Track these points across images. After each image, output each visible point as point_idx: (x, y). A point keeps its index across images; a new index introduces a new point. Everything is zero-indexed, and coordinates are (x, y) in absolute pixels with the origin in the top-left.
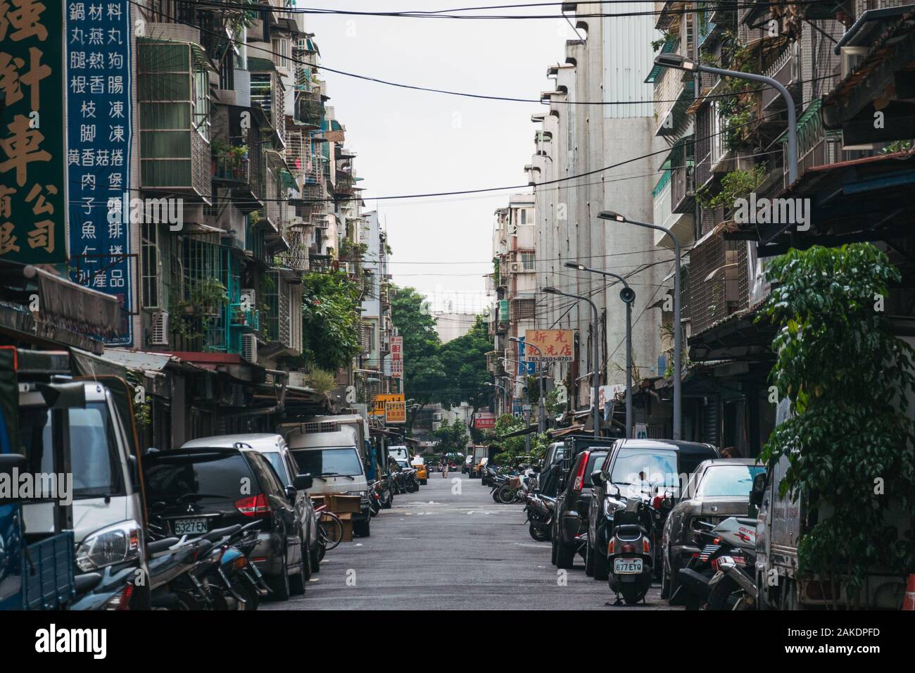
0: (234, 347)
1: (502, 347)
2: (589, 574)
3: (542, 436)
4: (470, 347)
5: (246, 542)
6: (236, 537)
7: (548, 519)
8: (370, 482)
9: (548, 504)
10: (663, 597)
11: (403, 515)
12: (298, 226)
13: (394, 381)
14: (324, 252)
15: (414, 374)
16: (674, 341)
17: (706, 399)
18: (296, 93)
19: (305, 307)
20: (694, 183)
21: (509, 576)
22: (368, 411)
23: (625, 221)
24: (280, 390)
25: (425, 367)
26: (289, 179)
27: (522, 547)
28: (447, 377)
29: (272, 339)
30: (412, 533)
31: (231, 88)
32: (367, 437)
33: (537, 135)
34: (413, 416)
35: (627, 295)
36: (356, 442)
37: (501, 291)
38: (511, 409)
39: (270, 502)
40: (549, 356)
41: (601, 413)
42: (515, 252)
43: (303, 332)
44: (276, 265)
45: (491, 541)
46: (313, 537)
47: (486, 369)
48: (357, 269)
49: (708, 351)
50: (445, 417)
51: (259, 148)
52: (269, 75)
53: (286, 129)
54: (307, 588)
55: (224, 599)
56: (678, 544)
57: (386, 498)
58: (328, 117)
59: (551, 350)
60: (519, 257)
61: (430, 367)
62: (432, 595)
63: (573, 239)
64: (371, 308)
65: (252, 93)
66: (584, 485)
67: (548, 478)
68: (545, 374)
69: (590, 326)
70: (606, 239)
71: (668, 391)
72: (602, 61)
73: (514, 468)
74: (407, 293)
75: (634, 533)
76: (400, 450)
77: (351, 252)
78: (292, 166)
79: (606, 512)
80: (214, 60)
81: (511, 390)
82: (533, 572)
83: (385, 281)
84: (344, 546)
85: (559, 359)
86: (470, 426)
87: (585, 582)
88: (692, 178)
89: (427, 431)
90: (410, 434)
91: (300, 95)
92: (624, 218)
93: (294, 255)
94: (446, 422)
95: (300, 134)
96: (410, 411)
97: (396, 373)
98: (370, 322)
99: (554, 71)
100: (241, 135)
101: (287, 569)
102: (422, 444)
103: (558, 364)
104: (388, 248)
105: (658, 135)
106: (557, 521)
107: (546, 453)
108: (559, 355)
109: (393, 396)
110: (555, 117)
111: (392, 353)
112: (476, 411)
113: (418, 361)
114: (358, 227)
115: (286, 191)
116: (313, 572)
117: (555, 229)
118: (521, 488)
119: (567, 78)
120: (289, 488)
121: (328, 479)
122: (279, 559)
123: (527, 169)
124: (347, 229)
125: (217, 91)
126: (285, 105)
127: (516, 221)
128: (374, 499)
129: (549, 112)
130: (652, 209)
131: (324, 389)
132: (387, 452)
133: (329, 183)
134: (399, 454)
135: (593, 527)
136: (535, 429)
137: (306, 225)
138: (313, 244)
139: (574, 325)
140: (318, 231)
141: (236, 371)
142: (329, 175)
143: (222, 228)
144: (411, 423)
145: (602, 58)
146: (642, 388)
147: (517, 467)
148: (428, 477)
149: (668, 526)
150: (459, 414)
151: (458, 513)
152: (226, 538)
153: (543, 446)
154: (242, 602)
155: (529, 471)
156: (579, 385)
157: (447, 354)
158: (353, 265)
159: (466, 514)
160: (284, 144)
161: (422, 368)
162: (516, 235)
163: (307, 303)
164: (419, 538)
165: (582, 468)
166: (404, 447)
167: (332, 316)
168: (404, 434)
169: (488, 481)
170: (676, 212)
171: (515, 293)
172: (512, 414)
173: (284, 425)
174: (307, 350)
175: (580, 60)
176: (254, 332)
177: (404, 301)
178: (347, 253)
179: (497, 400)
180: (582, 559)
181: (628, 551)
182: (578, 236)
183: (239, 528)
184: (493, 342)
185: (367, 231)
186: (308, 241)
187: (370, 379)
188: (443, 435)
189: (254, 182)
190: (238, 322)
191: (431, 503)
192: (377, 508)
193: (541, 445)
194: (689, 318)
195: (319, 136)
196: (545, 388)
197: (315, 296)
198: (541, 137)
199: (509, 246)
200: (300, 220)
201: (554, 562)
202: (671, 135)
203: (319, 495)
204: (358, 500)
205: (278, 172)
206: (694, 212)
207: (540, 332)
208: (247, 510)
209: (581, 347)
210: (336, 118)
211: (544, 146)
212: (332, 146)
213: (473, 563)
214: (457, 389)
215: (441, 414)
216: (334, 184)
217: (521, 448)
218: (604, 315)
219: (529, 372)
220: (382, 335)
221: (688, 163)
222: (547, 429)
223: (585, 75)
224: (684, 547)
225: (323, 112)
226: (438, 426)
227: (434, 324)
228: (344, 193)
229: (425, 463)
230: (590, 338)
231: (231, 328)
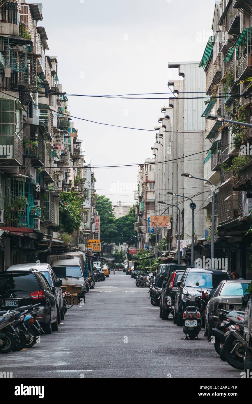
0: (31, 224)
1: (140, 221)
2: (175, 323)
3: (156, 259)
4: (128, 220)
5: (34, 312)
6: (30, 310)
7: (158, 297)
8: (85, 278)
9: (159, 291)
10: (205, 335)
11: (99, 292)
12: (58, 172)
13: (96, 234)
14: (68, 182)
15: (104, 231)
16: (211, 223)
17: (224, 249)
18: (58, 117)
19: (60, 206)
20: (221, 159)
21: (143, 323)
22: (85, 247)
23: (192, 177)
24: (49, 242)
25: (109, 228)
26: (55, 153)
27: (147, 309)
28: (118, 232)
29: (47, 220)
30: (102, 301)
31: (32, 117)
32: (85, 260)
33: (157, 135)
34: (103, 249)
35: (193, 206)
36: (80, 264)
37: (141, 198)
38: (144, 247)
39: (44, 293)
40: (160, 226)
41: (181, 252)
42: (147, 182)
43: (59, 216)
44: (48, 190)
45: (135, 306)
46: (62, 305)
47: (134, 229)
48: (82, 189)
49: (225, 232)
50: (117, 249)
51: (43, 142)
52: (47, 111)
53: (54, 132)
54: (59, 328)
55: (25, 336)
56: (212, 315)
57: (92, 284)
58: (71, 127)
59: (161, 224)
60: (148, 184)
61: (111, 228)
62: (110, 333)
63: (171, 179)
64: (87, 204)
65: (40, 118)
66: (174, 286)
67: (159, 280)
68: (158, 233)
69: (177, 215)
70: (184, 180)
71: (209, 246)
72: (184, 107)
73: (145, 272)
74: (102, 197)
75: (194, 310)
76: (98, 263)
77: (79, 182)
78: (56, 147)
79: (182, 298)
80: (24, 106)
81: (144, 239)
82: (152, 321)
83: (93, 193)
84: (75, 307)
85: (164, 228)
86: (127, 253)
87: (173, 327)
88: (220, 157)
89: (109, 254)
90: (102, 256)
91: (60, 118)
92: (192, 176)
93: (56, 184)
94: (117, 251)
95: (59, 134)
96: (102, 246)
97: (97, 231)
98: (86, 210)
99: (164, 109)
100: (35, 136)
101: (51, 321)
102: (107, 259)
103: (164, 229)
104: (95, 179)
105: (206, 138)
106: (162, 300)
107: (158, 268)
108: (164, 226)
109: (96, 240)
110: (164, 128)
111: (95, 222)
112: (129, 246)
113: (106, 225)
114: (82, 171)
115: (53, 158)
116: (61, 319)
117: (163, 174)
118: (148, 281)
119: (169, 112)
120: (52, 287)
121: (68, 279)
122: (48, 316)
123: (152, 149)
124: (78, 172)
125: (26, 118)
126: (53, 123)
127: (147, 170)
128: (87, 286)
129: (162, 126)
130: (203, 168)
131: (67, 242)
132: (92, 265)
133: (71, 154)
134: (98, 265)
135: (177, 304)
136: (154, 256)
137: (61, 172)
138: (64, 179)
139: (170, 214)
140: (66, 173)
141: (31, 235)
142: (71, 151)
143: (27, 176)
144: (103, 251)
145: (184, 105)
146: (198, 244)
147: (146, 272)
148: (109, 274)
149: (208, 305)
150: (122, 248)
151: (121, 292)
152: (26, 311)
153: (157, 264)
154: (32, 337)
155: (151, 275)
156: (172, 239)
157: (118, 223)
158: (80, 187)
159: (125, 292)
160: (53, 139)
161: (107, 228)
162: (147, 175)
163: (61, 204)
164: (105, 303)
165: (173, 278)
166: (100, 262)
167: (71, 210)
168: (100, 256)
169: (134, 276)
170: (214, 170)
171: (146, 199)
172: (144, 249)
173: (50, 256)
174: (61, 224)
175: (175, 106)
176: (39, 217)
177: (101, 201)
178: (78, 182)
179: (138, 243)
180: (172, 315)
181: (191, 317)
182: (173, 178)
183: (32, 306)
184: (137, 218)
185: (86, 173)
186: (62, 178)
187: (86, 233)
188: (115, 256)
189: (40, 156)
190: (33, 214)
191: (110, 286)
192: (88, 289)
193: (156, 264)
194: (218, 215)
195: (67, 135)
196: (158, 239)
197: (64, 202)
198: (158, 136)
199: (144, 180)
200: (58, 169)
201: (160, 317)
202: (212, 138)
203: (65, 285)
204: (80, 288)
205: (50, 151)
206: (221, 171)
207: (156, 217)
208: (35, 297)
209: (173, 223)
210: (74, 127)
211: (159, 140)
212: (72, 138)
213: (128, 316)
214: (122, 238)
215: (115, 247)
216: (73, 154)
217: (147, 264)
218: (183, 211)
219: (152, 232)
220: (91, 215)
221: (218, 151)
222: (159, 256)
223: (177, 112)
224: (214, 316)
225: (69, 125)
226: (114, 252)
227: (113, 210)
228: (77, 157)
229: (108, 268)
230: (177, 220)
231: (30, 216)
